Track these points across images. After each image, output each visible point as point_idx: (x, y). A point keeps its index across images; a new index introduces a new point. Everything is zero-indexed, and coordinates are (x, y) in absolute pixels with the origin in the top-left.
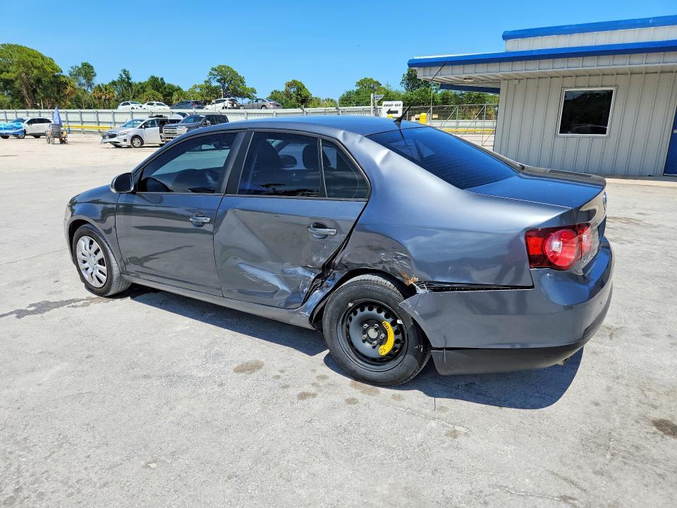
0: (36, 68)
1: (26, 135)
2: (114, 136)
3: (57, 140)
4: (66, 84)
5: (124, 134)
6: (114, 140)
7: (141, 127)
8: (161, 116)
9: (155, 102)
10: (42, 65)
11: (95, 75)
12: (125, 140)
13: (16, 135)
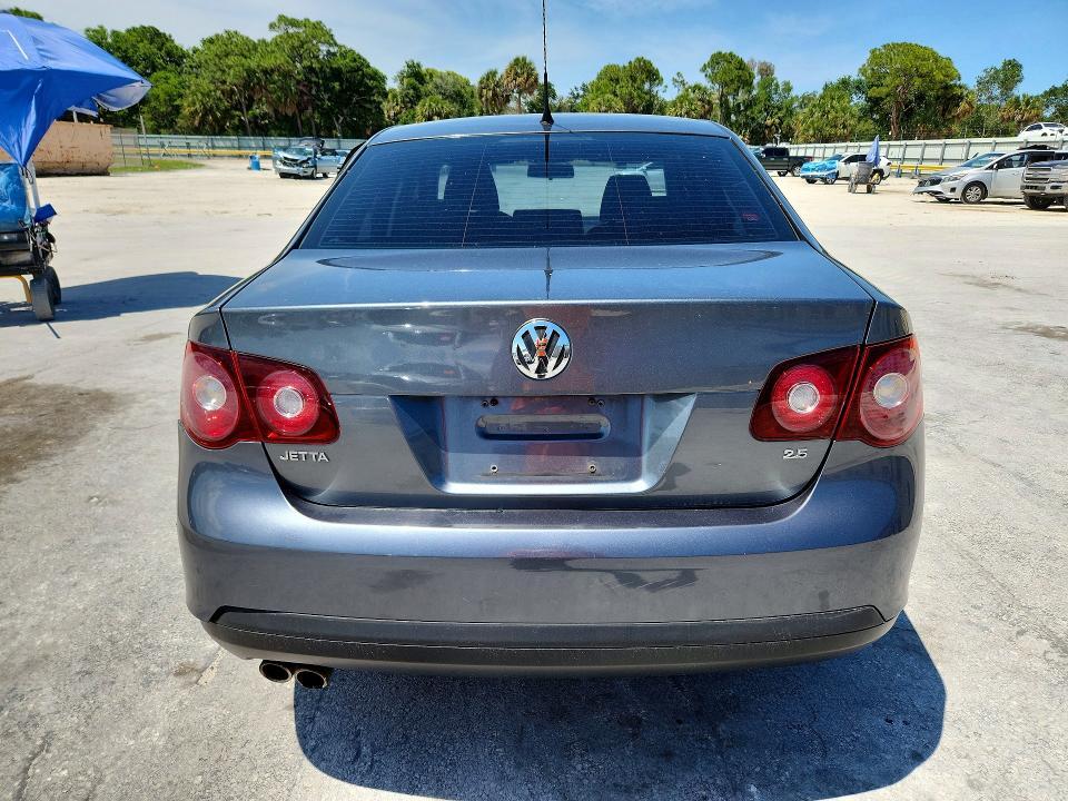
0: (921, 76)
1: (837, 179)
2: (936, 182)
3: (863, 188)
4: (961, 98)
5: (956, 179)
6: (936, 188)
7: (991, 167)
8: (1045, 147)
9: (1042, 124)
10: (932, 71)
11: (1020, 81)
12: (953, 190)
13: (824, 180)
